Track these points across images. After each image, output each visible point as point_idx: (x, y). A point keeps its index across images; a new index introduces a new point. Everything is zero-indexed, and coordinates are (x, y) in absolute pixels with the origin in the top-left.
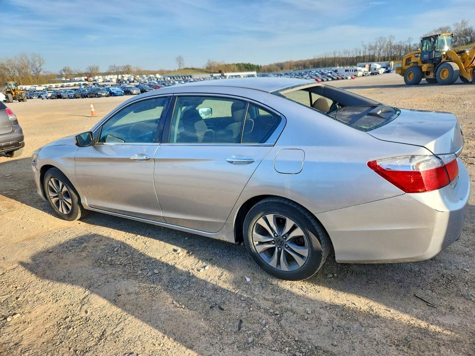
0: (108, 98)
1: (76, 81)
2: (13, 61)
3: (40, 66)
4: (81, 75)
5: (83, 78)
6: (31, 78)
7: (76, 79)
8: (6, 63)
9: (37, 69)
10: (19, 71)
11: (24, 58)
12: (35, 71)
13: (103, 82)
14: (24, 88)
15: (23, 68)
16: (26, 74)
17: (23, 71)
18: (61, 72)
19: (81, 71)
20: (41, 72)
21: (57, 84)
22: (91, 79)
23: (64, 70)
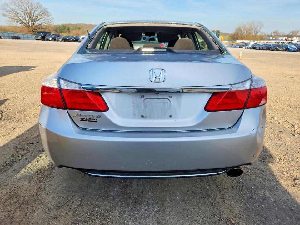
0: (283, 52)
1: (279, 40)
2: (246, 26)
3: (260, 29)
4: (283, 36)
5: (284, 38)
6: (251, 36)
7: (279, 38)
8: (242, 27)
9: (257, 31)
10: (247, 32)
11: (252, 24)
12: (256, 32)
13: (297, 42)
14: (244, 42)
15: (250, 30)
16: (250, 34)
17: (249, 32)
18: (271, 34)
19: (285, 33)
20: (258, 33)
21: (264, 41)
22: (290, 39)
23: (274, 33)
